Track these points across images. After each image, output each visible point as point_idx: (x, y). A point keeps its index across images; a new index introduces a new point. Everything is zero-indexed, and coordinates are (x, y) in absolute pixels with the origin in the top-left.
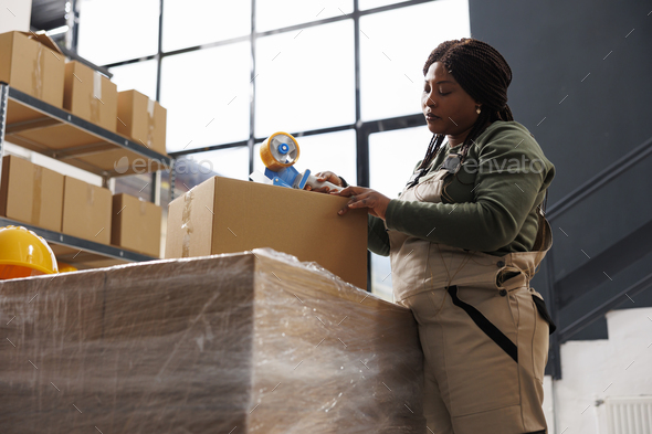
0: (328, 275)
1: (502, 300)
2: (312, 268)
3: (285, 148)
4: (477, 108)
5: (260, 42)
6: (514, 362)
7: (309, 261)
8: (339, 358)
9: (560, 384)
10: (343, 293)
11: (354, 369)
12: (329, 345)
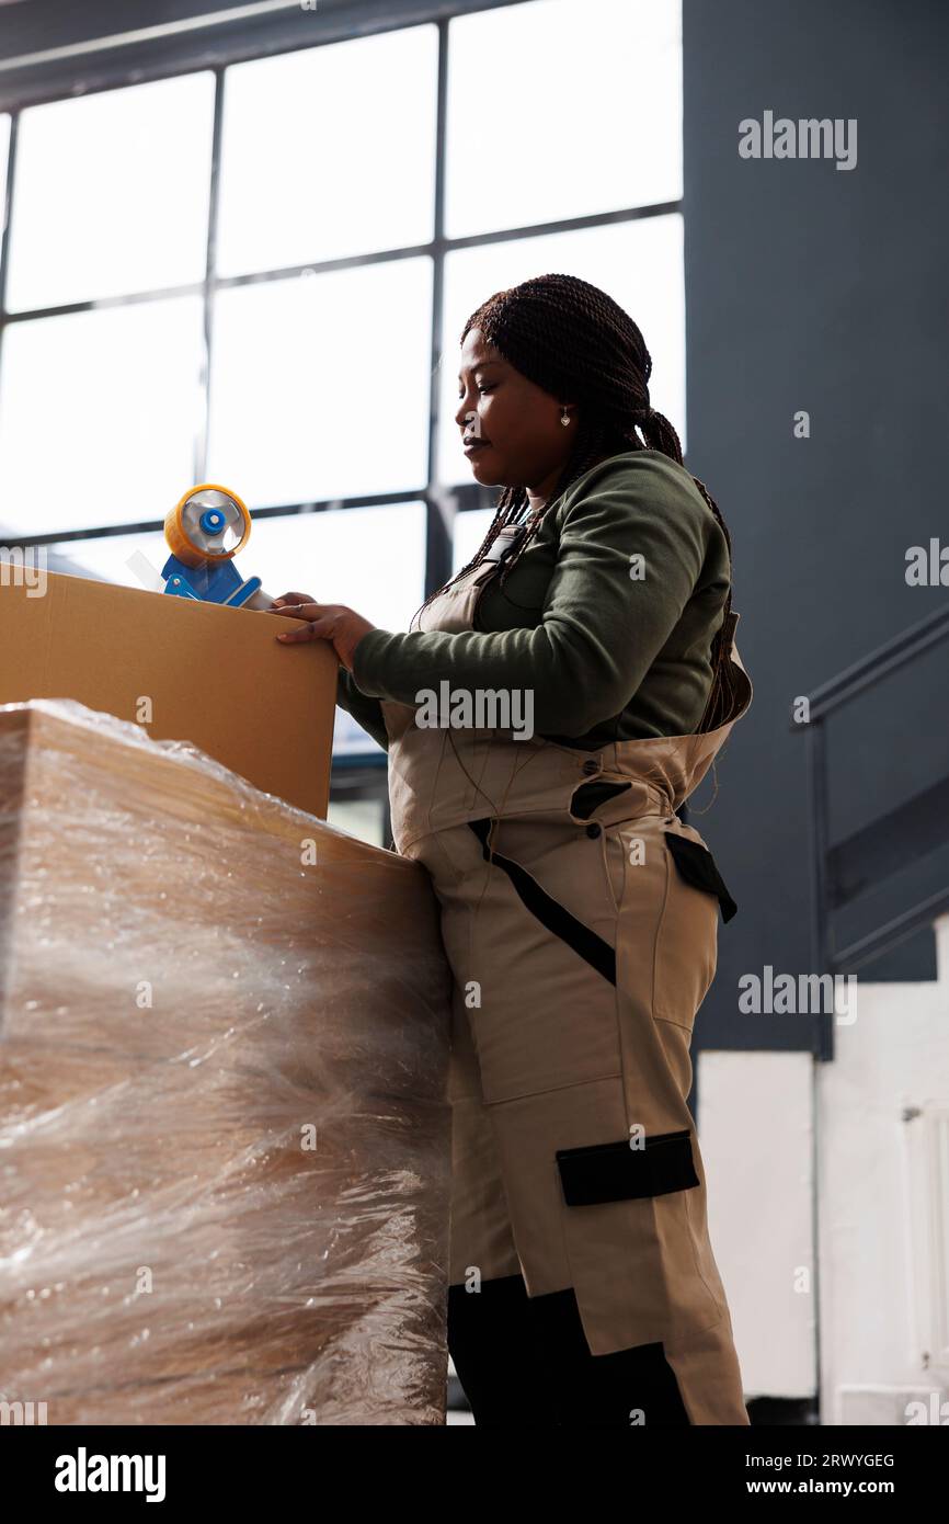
0: (220, 773)
1: (588, 847)
2: (180, 753)
3: (215, 519)
4: (562, 414)
5: (222, 297)
6: (606, 984)
7: (176, 739)
8: (230, 954)
9: (830, 1071)
10: (252, 815)
11: (269, 983)
12: (208, 924)
